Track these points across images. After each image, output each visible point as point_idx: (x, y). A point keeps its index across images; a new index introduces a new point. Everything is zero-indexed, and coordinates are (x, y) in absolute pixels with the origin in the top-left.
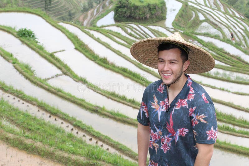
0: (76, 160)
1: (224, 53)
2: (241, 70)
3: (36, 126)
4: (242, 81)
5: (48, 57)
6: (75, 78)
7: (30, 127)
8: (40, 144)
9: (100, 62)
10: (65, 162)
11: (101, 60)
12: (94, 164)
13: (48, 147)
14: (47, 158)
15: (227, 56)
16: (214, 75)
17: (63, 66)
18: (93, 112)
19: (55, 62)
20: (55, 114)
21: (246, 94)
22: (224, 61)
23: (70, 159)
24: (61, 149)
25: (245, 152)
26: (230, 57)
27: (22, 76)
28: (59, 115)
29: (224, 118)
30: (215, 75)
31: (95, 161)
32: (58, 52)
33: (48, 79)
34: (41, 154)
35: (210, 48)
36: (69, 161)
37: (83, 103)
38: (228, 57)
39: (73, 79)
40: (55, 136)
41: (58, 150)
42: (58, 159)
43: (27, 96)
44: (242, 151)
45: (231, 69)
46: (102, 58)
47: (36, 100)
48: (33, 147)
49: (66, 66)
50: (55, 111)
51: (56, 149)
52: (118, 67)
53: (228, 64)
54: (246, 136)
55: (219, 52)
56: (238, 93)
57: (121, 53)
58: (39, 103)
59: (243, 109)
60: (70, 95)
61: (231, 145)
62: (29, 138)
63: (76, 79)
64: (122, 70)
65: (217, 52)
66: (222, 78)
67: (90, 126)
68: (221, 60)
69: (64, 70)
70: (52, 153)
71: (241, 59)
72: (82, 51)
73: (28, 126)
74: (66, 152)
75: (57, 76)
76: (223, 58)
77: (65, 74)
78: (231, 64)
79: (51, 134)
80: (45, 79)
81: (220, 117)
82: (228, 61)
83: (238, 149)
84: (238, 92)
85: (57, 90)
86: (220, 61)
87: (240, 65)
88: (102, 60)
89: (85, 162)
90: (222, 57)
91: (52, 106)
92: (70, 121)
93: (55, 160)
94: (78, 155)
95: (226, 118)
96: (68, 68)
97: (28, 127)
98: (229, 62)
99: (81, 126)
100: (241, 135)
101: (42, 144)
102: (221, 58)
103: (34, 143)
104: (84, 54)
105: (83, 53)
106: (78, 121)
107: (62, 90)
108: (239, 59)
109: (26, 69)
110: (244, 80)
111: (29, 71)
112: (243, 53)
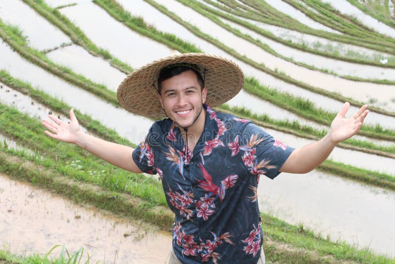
0: (85, 191)
1: (330, 11)
2: (355, 40)
3: (26, 131)
4: (356, 57)
5: (49, 14)
6: (91, 50)
7: (17, 133)
8: (31, 165)
9: (132, 25)
10: (68, 193)
11: (133, 20)
12: (114, 198)
13: (42, 170)
14: (41, 187)
15: (336, 17)
16: (312, 48)
17: (74, 31)
18: (118, 106)
19: (60, 23)
20: (58, 110)
21: (361, 79)
22: (329, 24)
23: (76, 188)
24: (63, 172)
25: (355, 175)
26: (340, 18)
27: (7, 46)
28: (64, 111)
29: (326, 119)
30: (315, 48)
31: (114, 194)
32: (65, 6)
33: (49, 51)
34: (32, 180)
35: (308, 2)
36: (76, 192)
37: (103, 92)
38: (338, 18)
39: (88, 51)
40: (56, 149)
41: (58, 174)
42: (57, 188)
43: (14, 80)
44: (350, 172)
45: (339, 39)
46: (135, 19)
47: (28, 87)
48: (20, 169)
49: (77, 31)
50: (58, 105)
51: (54, 172)
52: (161, 33)
53: (336, 30)
54: (358, 148)
55: (322, 9)
56: (349, 78)
57: (166, 9)
58: (33, 91)
59: (356, 103)
60: (82, 78)
61: (334, 163)
62: (14, 154)
63: (94, 51)
64: (167, 38)
65: (320, 10)
66: (325, 53)
67: (112, 129)
68: (326, 22)
69: (76, 37)
70: (48, 180)
71: (358, 21)
72: (105, 6)
73: (13, 131)
74: (71, 178)
75: (63, 46)
76: (329, 19)
77: (76, 43)
78: (341, 30)
79: (49, 145)
80: (44, 50)
81: (319, 116)
82: (337, 24)
83: (344, 170)
84: (349, 76)
85: (62, 70)
86: (324, 24)
87: (354, 31)
88: (134, 22)
89: (99, 194)
90: (327, 18)
91: (53, 96)
92: (82, 121)
93: (54, 191)
94: (89, 183)
95: (328, 118)
96: (81, 34)
97: (13, 133)
98: (338, 26)
99: (99, 130)
100: (350, 146)
101: (33, 165)
102: (325, 19)
103: (21, 164)
104: (107, 11)
105: (105, 9)
106: (95, 121)
107: (70, 70)
108: (354, 21)
109: (13, 36)
110: (360, 56)
111: (18, 38)
112: (361, 12)
